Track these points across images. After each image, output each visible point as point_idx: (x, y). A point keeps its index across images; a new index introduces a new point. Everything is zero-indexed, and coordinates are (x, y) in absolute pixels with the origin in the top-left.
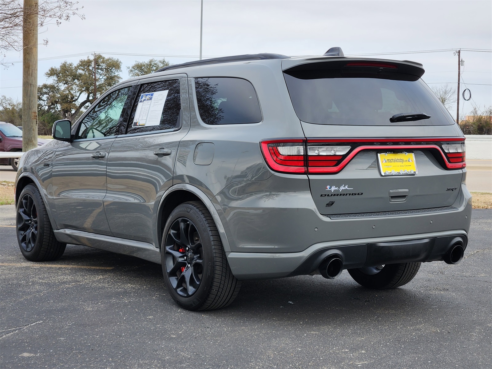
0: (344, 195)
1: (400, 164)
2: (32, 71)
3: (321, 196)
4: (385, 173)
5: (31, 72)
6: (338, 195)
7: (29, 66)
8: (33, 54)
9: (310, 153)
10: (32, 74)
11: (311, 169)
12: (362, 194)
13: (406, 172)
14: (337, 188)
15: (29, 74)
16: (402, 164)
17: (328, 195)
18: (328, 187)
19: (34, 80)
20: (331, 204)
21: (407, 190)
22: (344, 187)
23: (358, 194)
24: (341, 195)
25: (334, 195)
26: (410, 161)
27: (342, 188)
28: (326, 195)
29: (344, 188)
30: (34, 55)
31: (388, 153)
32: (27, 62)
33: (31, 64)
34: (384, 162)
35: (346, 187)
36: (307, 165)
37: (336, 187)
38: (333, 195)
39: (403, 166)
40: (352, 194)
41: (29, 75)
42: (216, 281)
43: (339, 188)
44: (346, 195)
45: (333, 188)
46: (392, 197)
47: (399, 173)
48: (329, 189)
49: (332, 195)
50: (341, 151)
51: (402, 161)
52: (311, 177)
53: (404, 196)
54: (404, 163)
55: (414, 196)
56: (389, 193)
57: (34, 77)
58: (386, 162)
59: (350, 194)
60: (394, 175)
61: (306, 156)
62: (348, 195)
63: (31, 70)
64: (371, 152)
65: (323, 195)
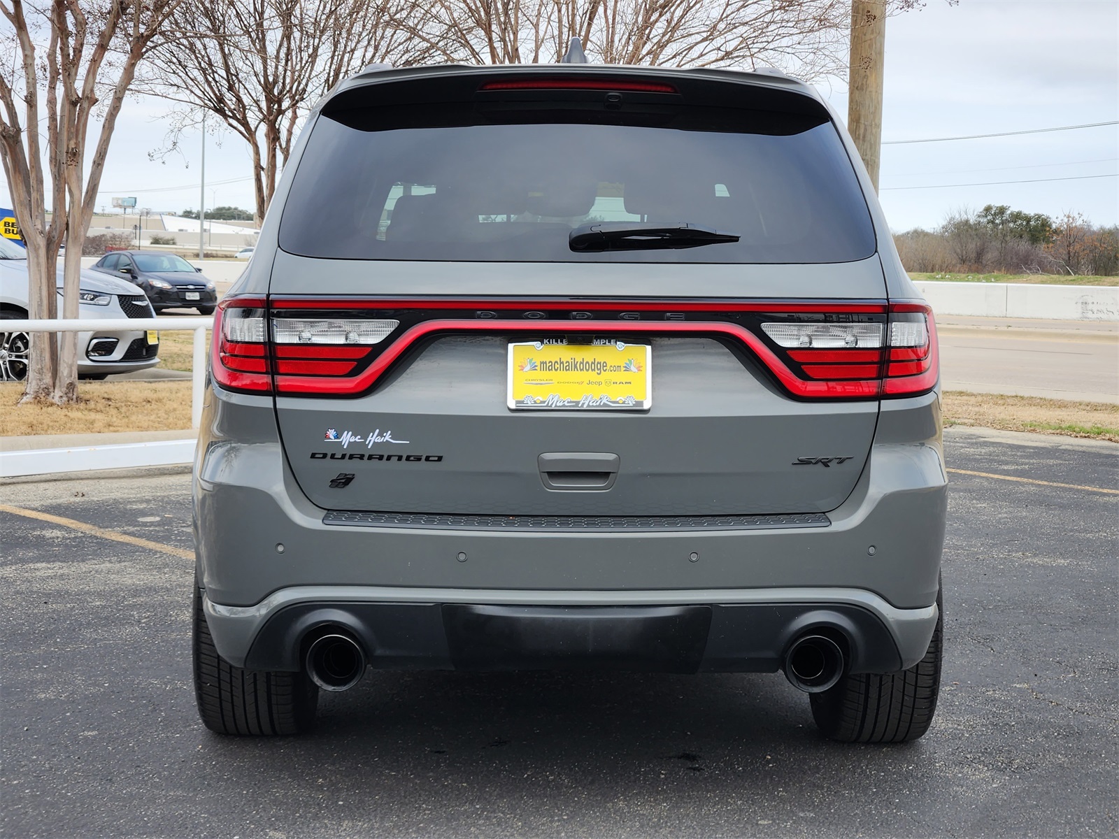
0: (381, 458)
1: (592, 375)
2: (865, 130)
3: (313, 456)
4: (518, 402)
5: (862, 131)
6: (362, 457)
7: (859, 118)
8: (868, 90)
9: (281, 338)
10: (864, 137)
11: (281, 381)
12: (440, 459)
13: (604, 401)
14: (358, 439)
15: (859, 135)
16: (599, 379)
17: (333, 456)
18: (331, 433)
19: (868, 150)
20: (344, 481)
21: (612, 457)
22: (380, 434)
23: (427, 459)
24: (370, 457)
25: (351, 457)
26: (633, 368)
27: (373, 439)
28: (325, 456)
29: (379, 440)
30: (870, 92)
31: (545, 341)
32: (856, 108)
33: (863, 113)
34: (528, 367)
35: (388, 437)
36: (272, 370)
37: (354, 435)
38: (347, 456)
39: (600, 383)
40: (408, 458)
41: (859, 139)
42: (206, 661)
43: (365, 437)
44: (389, 458)
45: (347, 438)
46: (553, 475)
47: (578, 402)
48: (335, 438)
49: (343, 457)
50: (370, 333)
51: (600, 367)
52: (284, 403)
53: (605, 475)
54: (605, 376)
55: (644, 475)
56: (540, 462)
57: (871, 144)
58: (534, 368)
59: (400, 458)
60: (553, 407)
61: (270, 344)
62: (394, 459)
63: (862, 127)
64: (487, 338)
65: (317, 456)
